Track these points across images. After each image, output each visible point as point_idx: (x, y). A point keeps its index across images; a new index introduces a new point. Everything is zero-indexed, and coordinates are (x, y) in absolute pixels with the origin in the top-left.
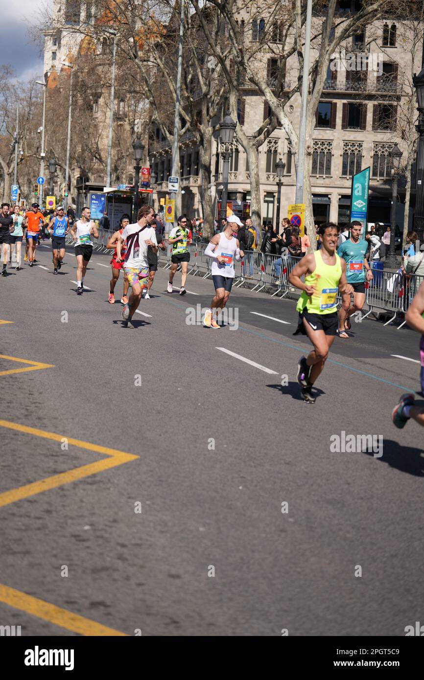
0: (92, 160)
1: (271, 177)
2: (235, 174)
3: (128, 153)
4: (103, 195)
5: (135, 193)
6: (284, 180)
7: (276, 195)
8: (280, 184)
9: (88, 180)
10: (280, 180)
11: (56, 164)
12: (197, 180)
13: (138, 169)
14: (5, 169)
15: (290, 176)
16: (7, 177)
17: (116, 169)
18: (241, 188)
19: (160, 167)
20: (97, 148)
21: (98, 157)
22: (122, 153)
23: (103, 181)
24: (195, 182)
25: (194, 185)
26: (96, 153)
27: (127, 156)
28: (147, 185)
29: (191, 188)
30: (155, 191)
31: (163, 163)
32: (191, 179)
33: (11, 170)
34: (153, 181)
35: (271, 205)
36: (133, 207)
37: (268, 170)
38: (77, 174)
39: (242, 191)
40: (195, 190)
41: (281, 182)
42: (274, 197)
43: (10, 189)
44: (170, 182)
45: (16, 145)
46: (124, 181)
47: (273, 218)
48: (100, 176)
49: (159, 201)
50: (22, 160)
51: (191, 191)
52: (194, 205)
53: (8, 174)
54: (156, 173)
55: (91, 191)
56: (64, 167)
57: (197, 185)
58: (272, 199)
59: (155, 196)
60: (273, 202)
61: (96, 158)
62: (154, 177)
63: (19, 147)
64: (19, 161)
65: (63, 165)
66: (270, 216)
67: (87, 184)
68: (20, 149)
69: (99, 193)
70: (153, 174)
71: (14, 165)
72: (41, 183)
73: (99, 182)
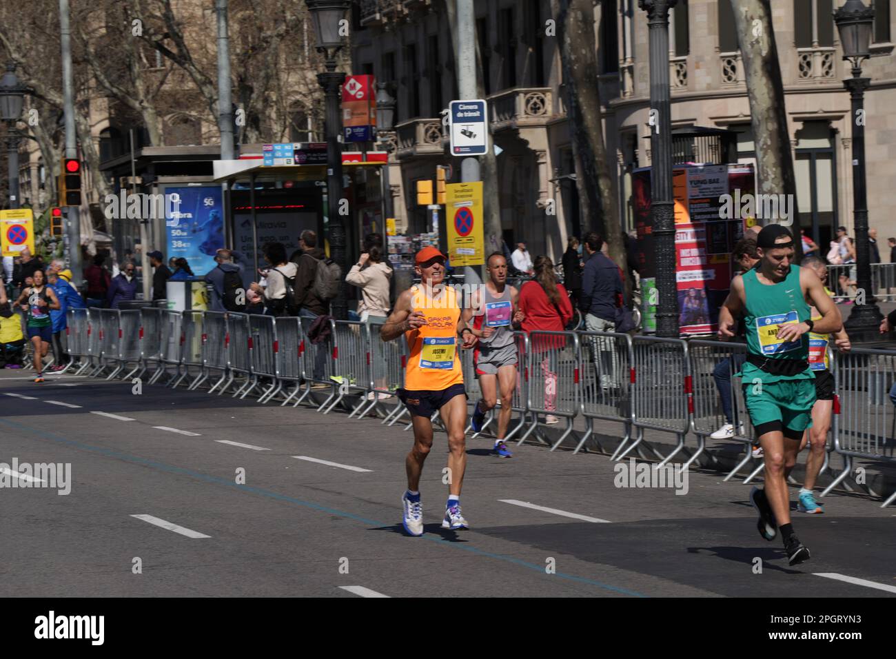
0: (152, 61)
1: (817, 61)
2: (681, 64)
3: (283, 27)
4: (213, 189)
5: (331, 172)
6: (872, 69)
7: (844, 128)
8: (856, 88)
9: (143, 139)
10: (856, 72)
11: (22, 90)
12: (543, 101)
13: (331, 84)
15: (888, 50)
17: (242, 90)
18: (704, 114)
19: (401, 67)
20: (168, 17)
21: (175, 51)
22: (260, 29)
23: (198, 138)
24: (535, 109)
25: (532, 120)
28: (364, 139)
29: (524, 134)
30: (392, 158)
31: (411, 51)
32: (521, 101)
34: (383, 121)
35: (823, 166)
36: (326, 219)
37: (802, 37)
38: (99, 121)
39: (710, 125)
40: (538, 140)
41: (863, 75)
42: (832, 134)
44: (456, 120)
46: (276, 128)
47: (835, 214)
48: (186, 120)
49: (412, 194)
51: (526, 142)
52: (536, 194)
54: (392, 92)
55: (162, 179)
57: (544, 121)
58: (824, 143)
59: (395, 176)
60: (830, 154)
61: (166, 52)
62: (386, 106)
66: (825, 205)
67: (146, 152)
69: (193, 182)
70: (383, 97)
73: (184, 141)
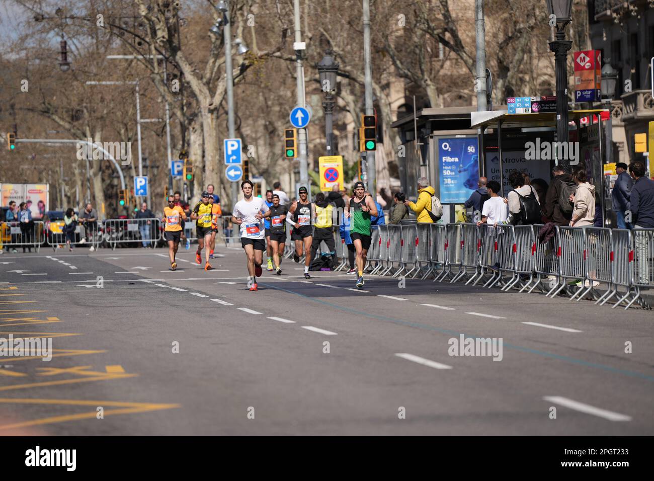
11: (336, 68)
14: (201, 98)
16: (208, 120)
26: (446, 30)
27: (532, 28)
30: (618, 121)
33: (217, 100)
43: (220, 149)
45: (227, 29)
50: (244, 68)
53: (211, 112)
55: (436, 133)
56: (361, 78)
63: (233, 37)
64: (237, 71)
65: (356, 73)
67: (426, 112)
68: (238, 40)
69: (459, 134)
71: (225, 84)
72: (300, 124)
